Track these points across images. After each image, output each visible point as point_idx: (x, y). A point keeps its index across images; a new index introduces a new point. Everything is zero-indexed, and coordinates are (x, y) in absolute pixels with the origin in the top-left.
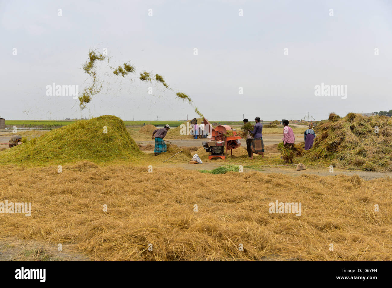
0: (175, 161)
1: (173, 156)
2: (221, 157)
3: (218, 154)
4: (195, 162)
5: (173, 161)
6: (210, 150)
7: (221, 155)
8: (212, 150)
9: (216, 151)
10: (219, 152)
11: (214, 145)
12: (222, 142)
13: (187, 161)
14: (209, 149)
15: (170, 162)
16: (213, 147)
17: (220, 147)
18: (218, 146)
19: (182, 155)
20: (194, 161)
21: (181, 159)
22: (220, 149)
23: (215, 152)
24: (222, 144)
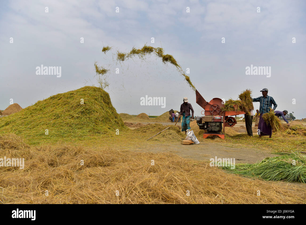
0: (162, 139)
1: (160, 133)
2: (220, 136)
3: (215, 132)
4: (190, 142)
5: (160, 139)
6: (205, 127)
7: (219, 134)
8: (207, 127)
9: (213, 128)
10: (217, 129)
11: (210, 120)
12: (221, 117)
13: (178, 140)
14: (203, 126)
15: (157, 140)
16: (209, 123)
17: (218, 124)
18: (215, 121)
19: (171, 131)
20: (188, 141)
21: (170, 136)
22: (218, 126)
23: (211, 130)
24: (221, 119)
